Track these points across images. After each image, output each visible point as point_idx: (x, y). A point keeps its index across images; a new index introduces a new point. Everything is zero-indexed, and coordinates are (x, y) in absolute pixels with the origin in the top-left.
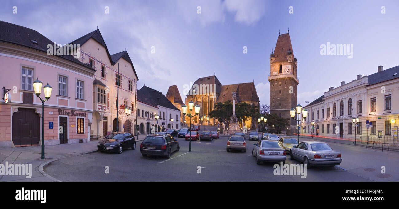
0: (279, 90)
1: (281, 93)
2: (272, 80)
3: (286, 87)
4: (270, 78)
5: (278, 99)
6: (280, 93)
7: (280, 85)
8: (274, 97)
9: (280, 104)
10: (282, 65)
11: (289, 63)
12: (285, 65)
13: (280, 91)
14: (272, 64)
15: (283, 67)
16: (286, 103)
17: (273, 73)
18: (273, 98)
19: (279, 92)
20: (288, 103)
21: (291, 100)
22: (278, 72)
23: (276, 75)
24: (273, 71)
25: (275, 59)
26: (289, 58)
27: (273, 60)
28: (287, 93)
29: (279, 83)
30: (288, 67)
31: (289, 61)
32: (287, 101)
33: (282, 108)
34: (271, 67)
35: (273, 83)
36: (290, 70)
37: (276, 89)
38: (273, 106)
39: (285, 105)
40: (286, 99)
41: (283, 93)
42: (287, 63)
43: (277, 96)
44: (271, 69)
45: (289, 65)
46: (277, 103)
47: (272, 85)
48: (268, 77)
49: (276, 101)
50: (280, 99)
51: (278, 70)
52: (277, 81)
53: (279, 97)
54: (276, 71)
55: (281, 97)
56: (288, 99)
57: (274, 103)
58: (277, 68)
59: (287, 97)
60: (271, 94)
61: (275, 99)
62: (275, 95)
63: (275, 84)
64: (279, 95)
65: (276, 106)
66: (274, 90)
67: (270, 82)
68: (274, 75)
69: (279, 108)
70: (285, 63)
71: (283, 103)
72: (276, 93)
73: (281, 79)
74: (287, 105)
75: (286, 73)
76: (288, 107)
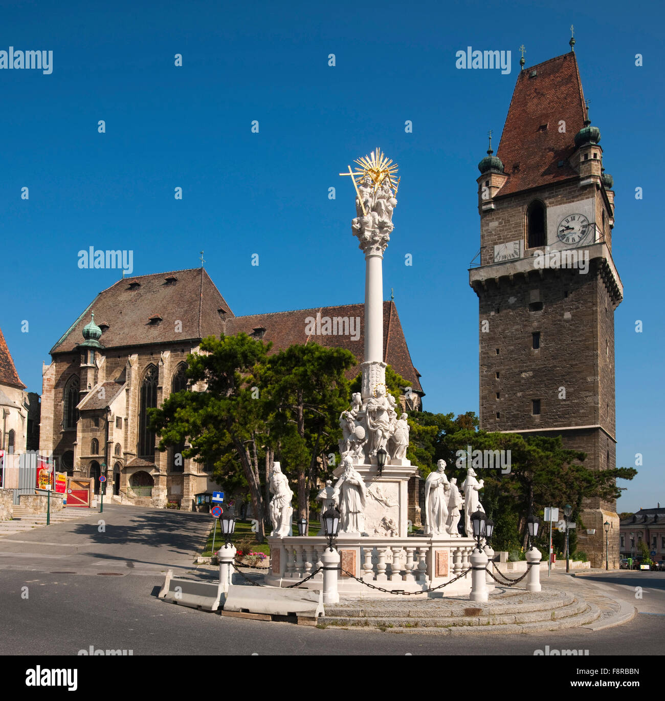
0: (530, 329)
1: (542, 345)
2: (490, 281)
3: (568, 315)
4: (482, 276)
5: (523, 375)
6: (536, 346)
7: (538, 306)
9: (537, 404)
10: (547, 202)
11: (584, 188)
12: (562, 202)
13: (536, 335)
14: (492, 206)
15: (555, 214)
16: (571, 394)
17: (497, 248)
18: (498, 374)
19: (529, 340)
20: (583, 394)
22: (517, 242)
23: (513, 256)
24: (498, 240)
25: (505, 182)
26: (583, 163)
27: (498, 188)
28: (573, 343)
29: (529, 294)
30: (577, 212)
31: (583, 179)
32: (576, 386)
33: (546, 422)
34: (487, 220)
35: (498, 297)
36: (593, 225)
37: (514, 328)
38: (498, 414)
39: (562, 408)
40: (568, 373)
41: (550, 345)
42: (573, 193)
43: (516, 359)
44: (484, 229)
45: (582, 199)
46: (519, 394)
47: (494, 307)
48: (469, 270)
49: (515, 387)
50: (533, 377)
51: (520, 230)
52: (517, 287)
53: (529, 363)
54: (510, 237)
55: (542, 365)
56: (579, 372)
57: (502, 399)
58: (518, 225)
59: (576, 365)
60: (488, 353)
61: (507, 379)
62: (507, 359)
63: (506, 304)
64: (530, 354)
65: (512, 413)
66: (504, 330)
67: (482, 296)
68: (501, 260)
69: (533, 422)
70: (561, 192)
71: (553, 396)
72: (511, 348)
73: (541, 272)
74: (577, 404)
75: (570, 241)
76: (584, 416)
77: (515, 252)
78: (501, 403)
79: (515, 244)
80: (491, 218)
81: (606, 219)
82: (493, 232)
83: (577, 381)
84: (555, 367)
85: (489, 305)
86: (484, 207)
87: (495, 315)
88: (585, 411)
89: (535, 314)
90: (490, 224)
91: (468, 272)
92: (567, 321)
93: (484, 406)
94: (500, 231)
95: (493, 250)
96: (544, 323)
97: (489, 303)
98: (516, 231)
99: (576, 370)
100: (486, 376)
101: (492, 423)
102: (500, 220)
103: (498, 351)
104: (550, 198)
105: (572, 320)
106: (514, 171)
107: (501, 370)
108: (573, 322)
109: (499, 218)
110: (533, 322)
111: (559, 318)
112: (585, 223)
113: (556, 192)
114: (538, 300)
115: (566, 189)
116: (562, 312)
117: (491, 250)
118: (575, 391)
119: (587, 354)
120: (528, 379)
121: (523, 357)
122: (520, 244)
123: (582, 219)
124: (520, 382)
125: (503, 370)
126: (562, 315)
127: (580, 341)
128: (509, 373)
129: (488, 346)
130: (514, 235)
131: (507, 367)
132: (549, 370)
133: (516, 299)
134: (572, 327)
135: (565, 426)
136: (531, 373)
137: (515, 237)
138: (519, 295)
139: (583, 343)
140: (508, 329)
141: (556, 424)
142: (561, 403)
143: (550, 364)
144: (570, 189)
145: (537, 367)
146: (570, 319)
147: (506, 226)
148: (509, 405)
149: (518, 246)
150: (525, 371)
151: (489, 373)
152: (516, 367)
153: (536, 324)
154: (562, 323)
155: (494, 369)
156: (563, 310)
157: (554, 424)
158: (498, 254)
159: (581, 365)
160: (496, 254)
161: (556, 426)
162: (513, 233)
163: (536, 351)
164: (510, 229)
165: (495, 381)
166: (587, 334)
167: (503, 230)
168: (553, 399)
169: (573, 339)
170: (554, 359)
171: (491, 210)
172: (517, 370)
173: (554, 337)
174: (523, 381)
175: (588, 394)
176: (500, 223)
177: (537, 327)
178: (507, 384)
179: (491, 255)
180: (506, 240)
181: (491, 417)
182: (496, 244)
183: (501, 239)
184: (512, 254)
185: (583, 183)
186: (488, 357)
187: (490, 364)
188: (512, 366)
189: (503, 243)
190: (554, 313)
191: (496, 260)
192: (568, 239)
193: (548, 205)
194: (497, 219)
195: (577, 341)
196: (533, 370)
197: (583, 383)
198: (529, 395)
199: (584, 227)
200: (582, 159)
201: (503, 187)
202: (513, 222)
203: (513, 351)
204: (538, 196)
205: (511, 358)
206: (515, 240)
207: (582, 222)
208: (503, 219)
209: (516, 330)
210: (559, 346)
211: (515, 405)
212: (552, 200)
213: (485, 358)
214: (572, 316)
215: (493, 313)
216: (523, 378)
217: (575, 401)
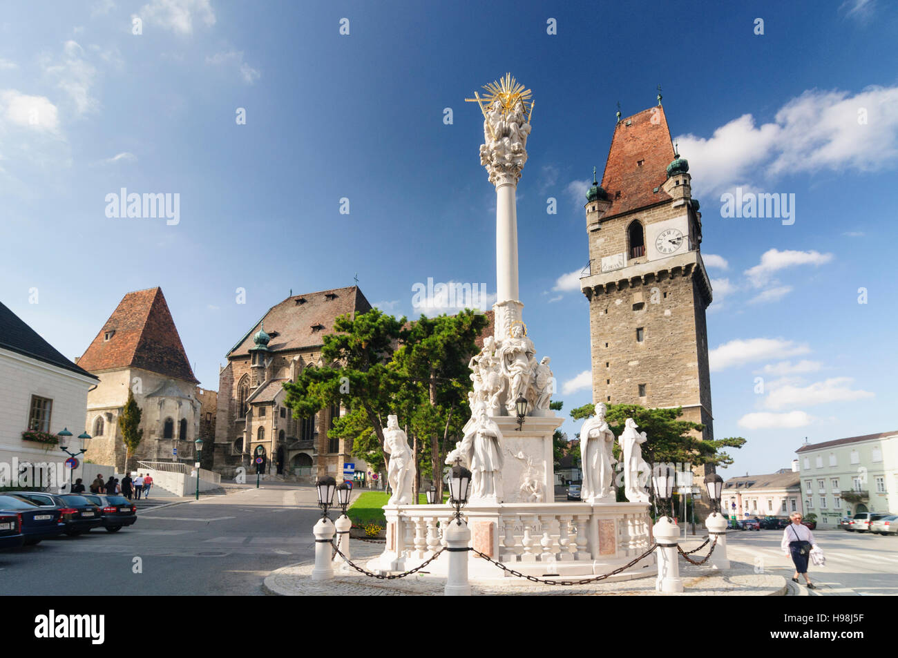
0: (636, 326)
1: (646, 338)
2: (599, 289)
3: (668, 312)
4: (592, 283)
5: (631, 364)
6: (640, 339)
7: (638, 307)
8: (612, 360)
9: (642, 387)
10: (645, 221)
11: (677, 207)
12: (659, 220)
13: (639, 330)
14: (599, 225)
15: (653, 230)
16: (673, 379)
17: (603, 259)
18: (607, 364)
19: (634, 334)
20: (684, 378)
22: (621, 254)
24: (605, 253)
25: (608, 206)
26: (675, 188)
27: (604, 210)
28: (674, 335)
29: (633, 296)
30: (672, 227)
31: (676, 200)
32: (678, 372)
33: (653, 403)
34: (594, 237)
35: (607, 300)
36: (686, 238)
37: (621, 325)
38: (609, 398)
39: (667, 390)
40: (670, 361)
41: (653, 338)
42: (668, 212)
43: (623, 351)
44: (592, 244)
45: (676, 217)
46: (628, 380)
47: (603, 309)
49: (624, 374)
50: (639, 365)
51: (623, 244)
52: (622, 291)
53: (635, 354)
54: (615, 251)
55: (647, 355)
56: (680, 359)
57: (613, 385)
58: (621, 240)
59: (676, 353)
60: (598, 347)
61: (616, 368)
62: (615, 351)
63: (613, 306)
64: (634, 347)
65: (622, 397)
66: (612, 328)
67: (593, 299)
68: (607, 270)
69: (640, 403)
70: (658, 212)
71: (657, 381)
72: (619, 341)
73: (642, 277)
74: (680, 387)
75: (667, 252)
76: (686, 396)
77: (620, 262)
78: (611, 388)
79: (619, 256)
80: (598, 236)
81: (695, 234)
82: (600, 247)
83: (678, 367)
84: (659, 356)
85: (599, 307)
86: (592, 228)
87: (603, 315)
88: (687, 393)
89: (638, 313)
90: (598, 240)
91: (580, 280)
92: (666, 317)
93: (597, 392)
94: (606, 246)
95: (601, 262)
96: (647, 320)
97: (599, 305)
98: (620, 245)
99: (677, 358)
100: (598, 366)
102: (606, 238)
103: (607, 344)
104: (647, 217)
105: (672, 316)
106: (616, 198)
107: (610, 360)
108: (673, 318)
109: (605, 236)
110: (637, 319)
111: (661, 315)
112: (680, 236)
113: (653, 212)
114: (641, 301)
115: (662, 210)
116: (663, 310)
117: (599, 262)
118: (677, 375)
119: (686, 344)
120: (634, 367)
121: (629, 349)
122: (623, 256)
123: (676, 233)
124: (627, 370)
126: (663, 312)
127: (680, 334)
128: (618, 363)
129: (598, 341)
131: (617, 358)
132: (653, 359)
133: (622, 301)
134: (672, 322)
135: (669, 405)
136: (637, 362)
137: (618, 251)
138: (624, 297)
140: (616, 326)
141: (661, 404)
142: (666, 386)
143: (653, 354)
144: (665, 209)
145: (642, 357)
146: (670, 316)
147: (611, 242)
148: (619, 390)
150: (632, 360)
151: (600, 364)
152: (623, 358)
153: (639, 321)
154: (664, 319)
155: (604, 360)
156: (663, 308)
158: (605, 265)
159: (681, 354)
160: (603, 265)
161: (661, 406)
162: (617, 247)
163: (641, 343)
164: (614, 244)
165: (606, 370)
166: (685, 327)
167: (609, 245)
168: (658, 383)
169: (674, 332)
170: (658, 349)
171: (598, 228)
172: (625, 360)
173: (656, 331)
174: (630, 369)
175: (688, 377)
176: (606, 240)
177: (641, 324)
178: (616, 373)
179: (599, 266)
180: (612, 253)
182: (603, 256)
183: (607, 252)
184: (617, 265)
185: (674, 204)
186: (599, 350)
187: (600, 357)
188: (621, 357)
189: (609, 255)
190: (655, 310)
191: (603, 271)
192: (664, 250)
193: (647, 223)
194: (603, 236)
195: (677, 334)
196: (639, 359)
197: (684, 368)
198: (636, 380)
199: (678, 239)
200: (674, 185)
201: (607, 211)
202: (617, 238)
203: (620, 344)
204: (638, 216)
205: (620, 350)
206: (619, 253)
207: (677, 235)
208: (608, 237)
209: (624, 327)
210: (661, 339)
211: (624, 389)
212: (650, 219)
213: (596, 350)
214: (672, 313)
215: (602, 313)
216: (630, 366)
217: (678, 384)
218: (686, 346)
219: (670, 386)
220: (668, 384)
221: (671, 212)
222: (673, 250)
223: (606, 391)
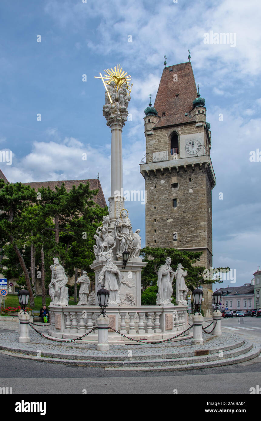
0: (172, 197)
1: (178, 205)
3: (191, 191)
4: (147, 168)
5: (169, 221)
6: (175, 206)
7: (175, 186)
10: (180, 133)
11: (198, 127)
12: (187, 133)
13: (175, 200)
14: (152, 132)
15: (182, 140)
16: (192, 231)
17: (154, 153)
18: (155, 220)
19: (171, 203)
20: (199, 231)
21: (206, 223)
22: (165, 152)
23: (163, 159)
24: (155, 150)
25: (158, 120)
26: (197, 114)
27: (155, 123)
28: (194, 205)
29: (171, 179)
30: (195, 139)
31: (197, 122)
32: (195, 227)
33: (180, 245)
34: (149, 139)
35: (155, 179)
36: (203, 146)
37: (163, 196)
38: (155, 241)
39: (189, 238)
40: (191, 220)
41: (182, 206)
42: (193, 129)
43: (164, 212)
44: (148, 144)
45: (197, 133)
46: (166, 231)
47: (153, 185)
48: (140, 165)
49: (164, 227)
50: (173, 222)
51: (166, 146)
52: (165, 175)
53: (171, 215)
54: (161, 149)
55: (178, 216)
56: (197, 220)
57: (158, 233)
58: (165, 143)
59: (195, 216)
60: (150, 209)
61: (160, 222)
62: (160, 212)
63: (159, 184)
64: (171, 210)
65: (163, 240)
66: (158, 197)
67: (147, 179)
68: (156, 161)
69: (173, 245)
70: (187, 128)
71: (183, 232)
72: (162, 206)
73: (177, 168)
74: (196, 236)
75: (192, 153)
76: (199, 242)
77: (164, 157)
78: (157, 235)
79: (164, 152)
80: (151, 139)
81: (208, 144)
82: (153, 146)
83: (196, 224)
84: (185, 217)
85: (151, 184)
86: (148, 133)
87: (153, 189)
88: (200, 240)
89: (174, 189)
90: (151, 141)
91: (139, 165)
92: (190, 194)
93: (148, 236)
94: (156, 145)
95: (153, 155)
96: (179, 194)
97: (151, 182)
98: (164, 146)
99: (195, 219)
100: (149, 221)
101: (152, 246)
102: (156, 140)
103: (155, 208)
104: (181, 131)
105: (193, 193)
106: (162, 116)
107: (157, 218)
108: (194, 194)
109: (156, 139)
110: (173, 193)
111: (187, 192)
112: (199, 145)
113: (184, 128)
114: (176, 182)
115: (189, 127)
116: (188, 189)
117: (151, 155)
118: (195, 229)
120: (170, 223)
121: (168, 211)
122: (166, 153)
123: (197, 142)
124: (167, 224)
125: (158, 217)
126: (188, 190)
127: (197, 204)
128: (161, 220)
129: (150, 205)
130: (163, 148)
131: (160, 216)
132: (182, 219)
133: (164, 181)
134: (193, 197)
135: (189, 247)
136: (172, 220)
137: (164, 149)
138: (166, 179)
139: (198, 205)
140: (160, 197)
141: (186, 246)
142: (188, 236)
143: (182, 216)
144: (191, 127)
145: (176, 217)
146: (192, 193)
147: (159, 143)
148: (161, 236)
149: (165, 154)
150: (169, 219)
151: (151, 219)
152: (164, 217)
153: (175, 195)
154: (188, 195)
155: (153, 217)
157: (184, 246)
158: (155, 157)
159: (197, 216)
161: (185, 247)
162: (163, 147)
163: (175, 209)
164: (161, 145)
165: (154, 224)
166: (201, 201)
167: (158, 145)
168: (184, 234)
169: (194, 203)
170: (185, 213)
171: (152, 134)
172: (165, 218)
173: (184, 202)
174: (168, 224)
175: (201, 231)
176: (156, 142)
177: (176, 196)
178: (160, 225)
179: (152, 158)
180: (159, 150)
181: (152, 242)
182: (154, 152)
183: (156, 150)
184: (163, 158)
185: (198, 124)
186: (150, 211)
187: (151, 215)
188: (163, 216)
189: (157, 152)
190: (184, 189)
191: (154, 161)
192: (191, 152)
193: (181, 134)
194: (154, 139)
195: (196, 204)
196: (174, 218)
197: (198, 225)
198: (172, 231)
199: (198, 146)
200: (197, 113)
201: (157, 123)
202: (163, 142)
203: (163, 208)
204: (175, 129)
205: (162, 212)
206: (164, 151)
208: (157, 140)
209: (165, 197)
210: (187, 206)
211: (164, 236)
212: (183, 132)
213: (148, 211)
214: (193, 191)
215: (152, 188)
216: (168, 222)
217: (195, 235)
218: (201, 212)
219: (190, 235)
220: (189, 234)
221: (195, 130)
222: (195, 153)
223: (154, 237)
